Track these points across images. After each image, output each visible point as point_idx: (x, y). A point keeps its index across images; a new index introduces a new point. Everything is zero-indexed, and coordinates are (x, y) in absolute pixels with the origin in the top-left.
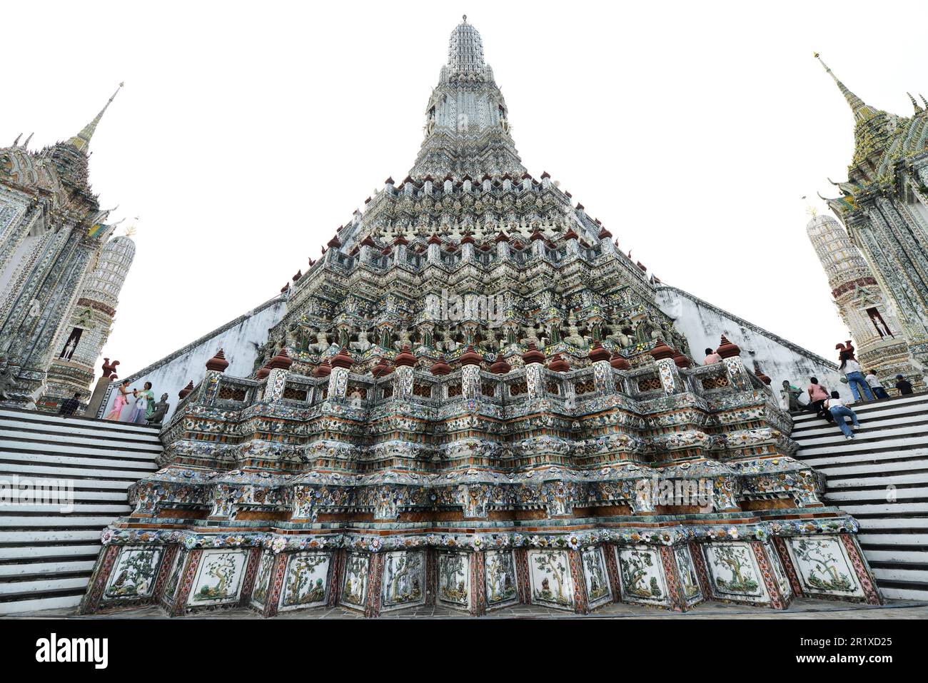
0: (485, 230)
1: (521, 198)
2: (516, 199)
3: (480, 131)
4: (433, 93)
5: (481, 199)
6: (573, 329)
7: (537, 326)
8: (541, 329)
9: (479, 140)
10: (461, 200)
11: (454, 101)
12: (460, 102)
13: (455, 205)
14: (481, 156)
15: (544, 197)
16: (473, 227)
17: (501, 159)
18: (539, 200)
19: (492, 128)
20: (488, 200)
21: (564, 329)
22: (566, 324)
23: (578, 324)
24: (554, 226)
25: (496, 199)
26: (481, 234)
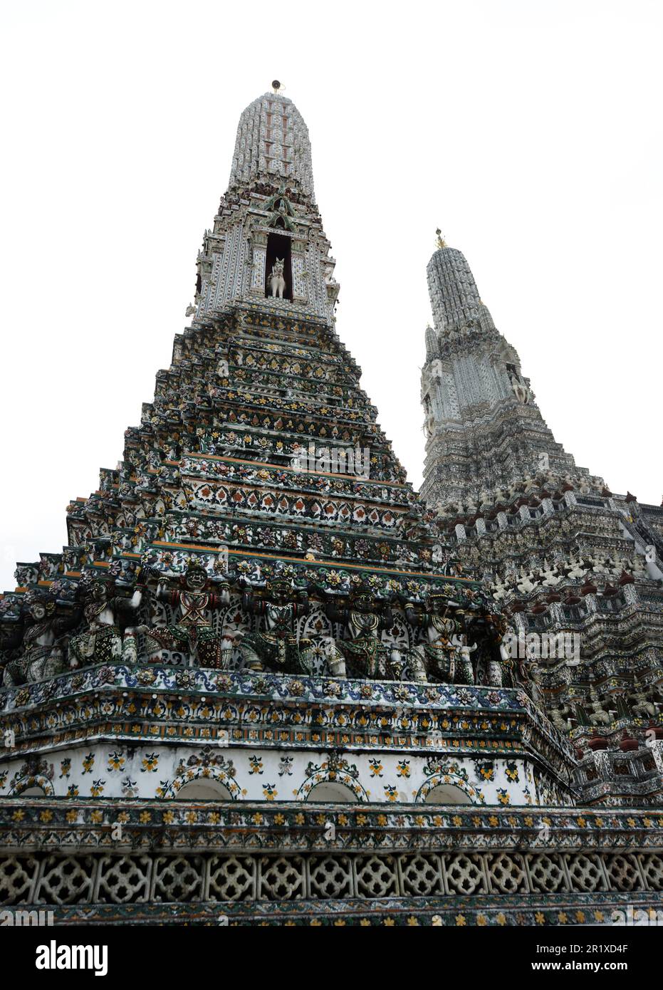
0: (507, 584)
1: (543, 525)
2: (537, 529)
3: (492, 407)
4: (423, 374)
5: (498, 538)
6: (596, 705)
7: (561, 707)
8: (566, 710)
9: (492, 422)
10: (477, 545)
11: (451, 376)
12: (458, 375)
13: (472, 551)
14: (499, 446)
15: (570, 519)
16: (493, 583)
17: (521, 452)
18: (565, 523)
19: (503, 402)
20: (507, 540)
21: (587, 706)
22: (589, 700)
23: (601, 698)
24: (582, 563)
25: (515, 534)
26: (503, 590)
